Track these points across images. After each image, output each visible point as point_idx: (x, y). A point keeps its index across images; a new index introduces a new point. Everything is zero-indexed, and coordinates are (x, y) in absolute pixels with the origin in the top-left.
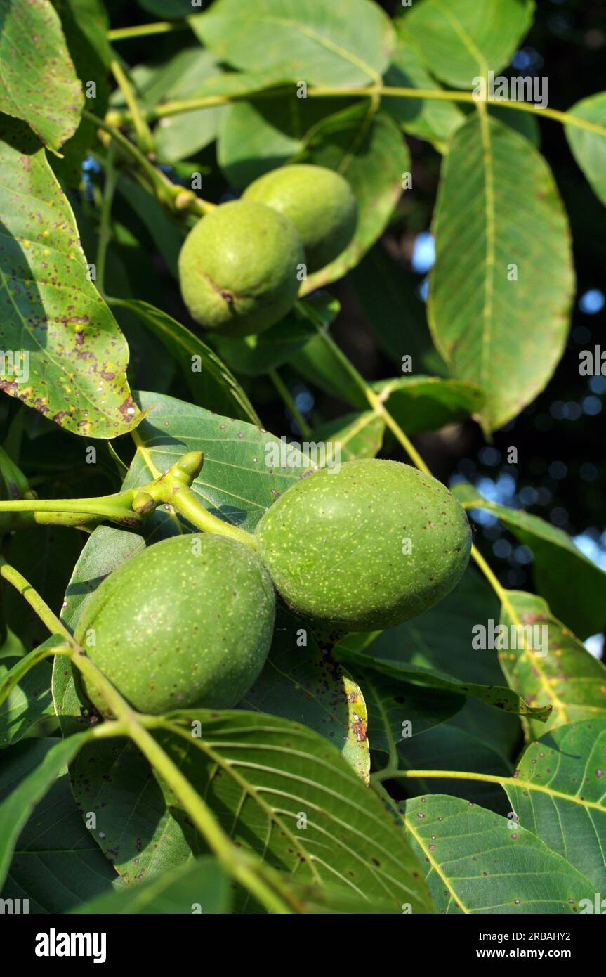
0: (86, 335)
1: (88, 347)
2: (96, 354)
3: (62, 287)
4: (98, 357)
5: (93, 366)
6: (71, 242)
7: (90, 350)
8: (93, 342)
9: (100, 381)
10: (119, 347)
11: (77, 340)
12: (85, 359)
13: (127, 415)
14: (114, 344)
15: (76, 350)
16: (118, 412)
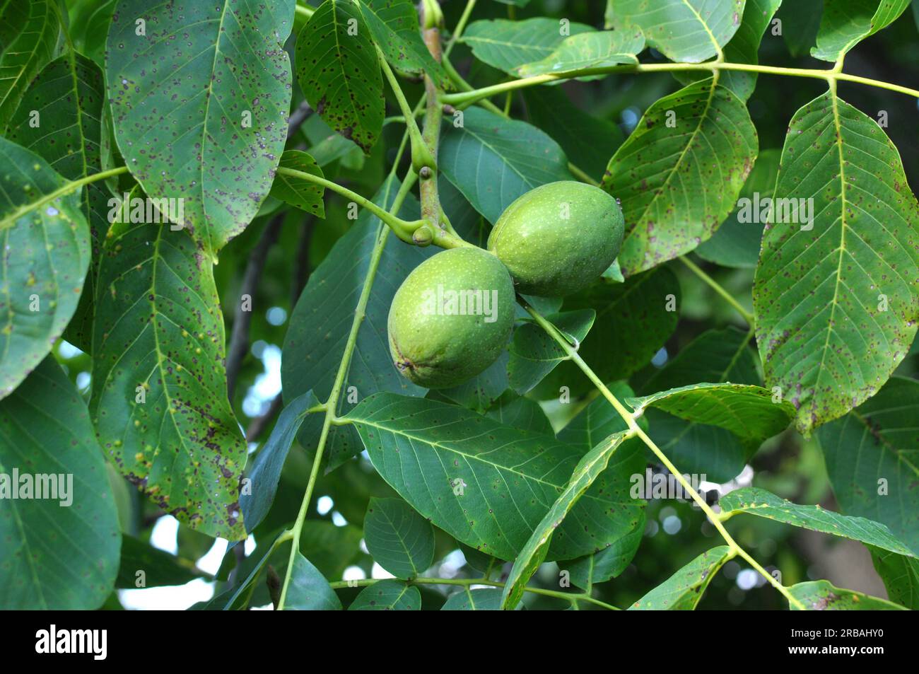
0: (216, 431)
1: (216, 440)
2: (222, 448)
3: (205, 387)
4: (223, 451)
5: (216, 457)
6: (218, 357)
7: (218, 443)
8: (220, 438)
9: (219, 473)
10: (242, 449)
11: (208, 432)
12: (212, 449)
13: (232, 517)
14: (237, 446)
15: (205, 439)
16: (225, 510)
